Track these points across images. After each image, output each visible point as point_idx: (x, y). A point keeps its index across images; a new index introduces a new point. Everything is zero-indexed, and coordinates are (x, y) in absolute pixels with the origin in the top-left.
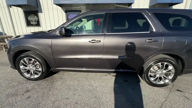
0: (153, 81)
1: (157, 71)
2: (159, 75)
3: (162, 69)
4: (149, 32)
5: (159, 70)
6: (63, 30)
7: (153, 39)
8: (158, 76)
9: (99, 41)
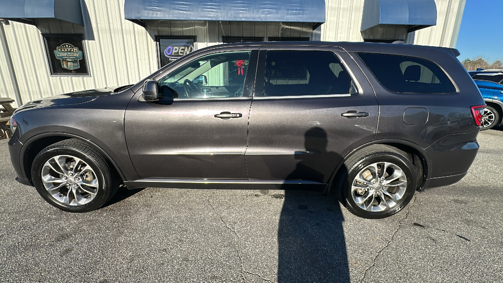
0: (362, 205)
1: (370, 181)
2: (374, 190)
3: (380, 177)
4: (349, 95)
5: (374, 180)
6: (155, 89)
7: (359, 109)
8: (372, 193)
9: (238, 115)
